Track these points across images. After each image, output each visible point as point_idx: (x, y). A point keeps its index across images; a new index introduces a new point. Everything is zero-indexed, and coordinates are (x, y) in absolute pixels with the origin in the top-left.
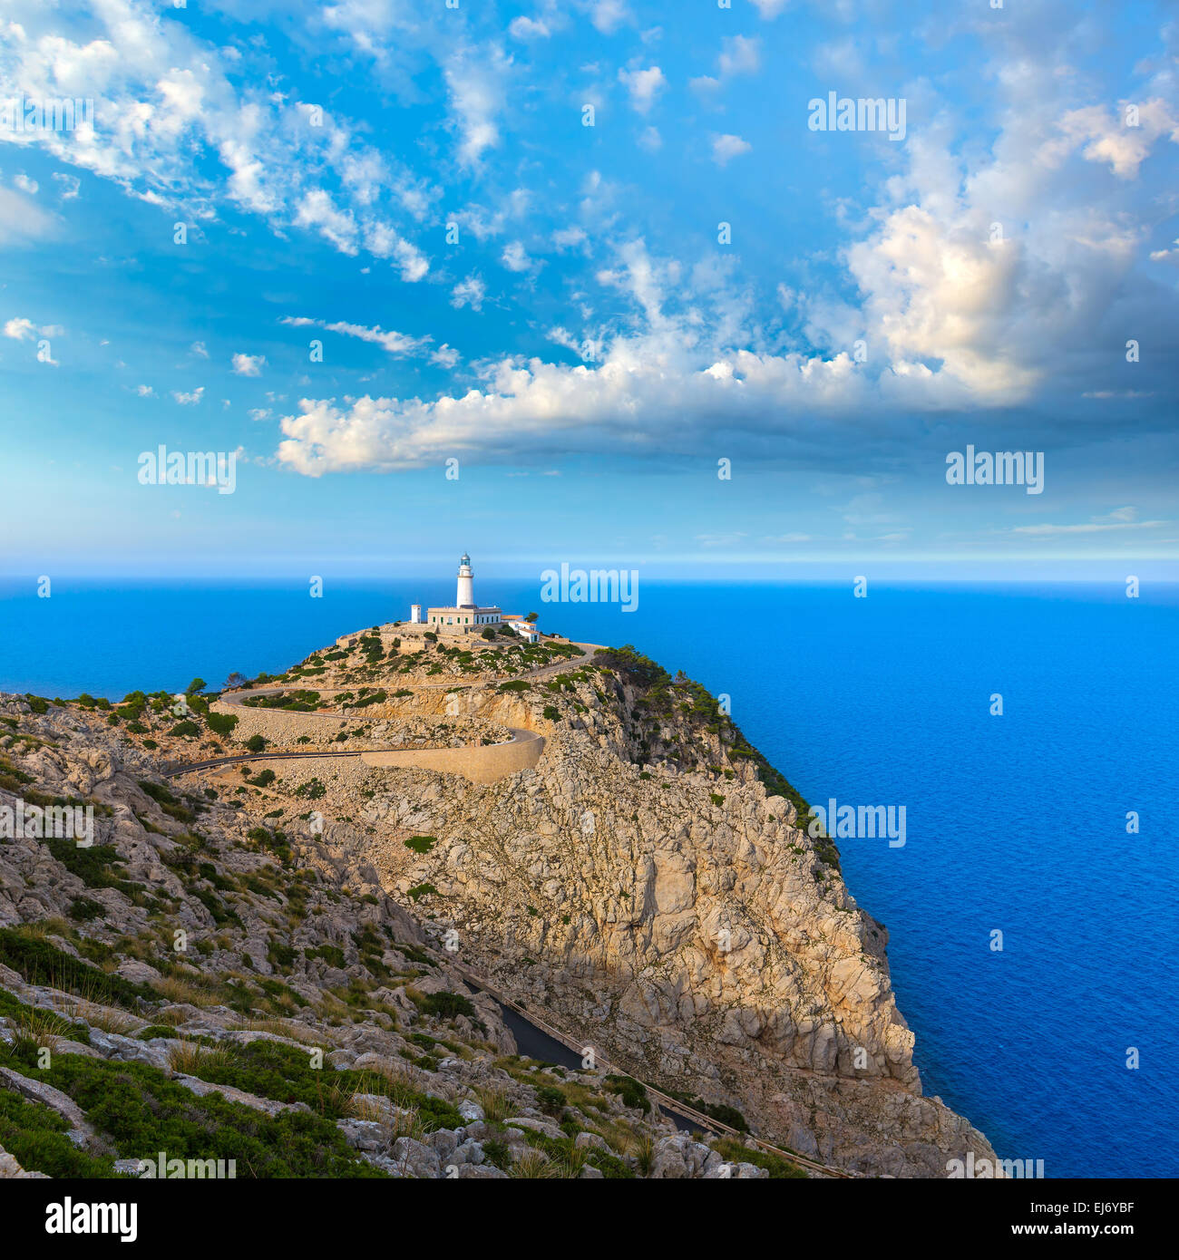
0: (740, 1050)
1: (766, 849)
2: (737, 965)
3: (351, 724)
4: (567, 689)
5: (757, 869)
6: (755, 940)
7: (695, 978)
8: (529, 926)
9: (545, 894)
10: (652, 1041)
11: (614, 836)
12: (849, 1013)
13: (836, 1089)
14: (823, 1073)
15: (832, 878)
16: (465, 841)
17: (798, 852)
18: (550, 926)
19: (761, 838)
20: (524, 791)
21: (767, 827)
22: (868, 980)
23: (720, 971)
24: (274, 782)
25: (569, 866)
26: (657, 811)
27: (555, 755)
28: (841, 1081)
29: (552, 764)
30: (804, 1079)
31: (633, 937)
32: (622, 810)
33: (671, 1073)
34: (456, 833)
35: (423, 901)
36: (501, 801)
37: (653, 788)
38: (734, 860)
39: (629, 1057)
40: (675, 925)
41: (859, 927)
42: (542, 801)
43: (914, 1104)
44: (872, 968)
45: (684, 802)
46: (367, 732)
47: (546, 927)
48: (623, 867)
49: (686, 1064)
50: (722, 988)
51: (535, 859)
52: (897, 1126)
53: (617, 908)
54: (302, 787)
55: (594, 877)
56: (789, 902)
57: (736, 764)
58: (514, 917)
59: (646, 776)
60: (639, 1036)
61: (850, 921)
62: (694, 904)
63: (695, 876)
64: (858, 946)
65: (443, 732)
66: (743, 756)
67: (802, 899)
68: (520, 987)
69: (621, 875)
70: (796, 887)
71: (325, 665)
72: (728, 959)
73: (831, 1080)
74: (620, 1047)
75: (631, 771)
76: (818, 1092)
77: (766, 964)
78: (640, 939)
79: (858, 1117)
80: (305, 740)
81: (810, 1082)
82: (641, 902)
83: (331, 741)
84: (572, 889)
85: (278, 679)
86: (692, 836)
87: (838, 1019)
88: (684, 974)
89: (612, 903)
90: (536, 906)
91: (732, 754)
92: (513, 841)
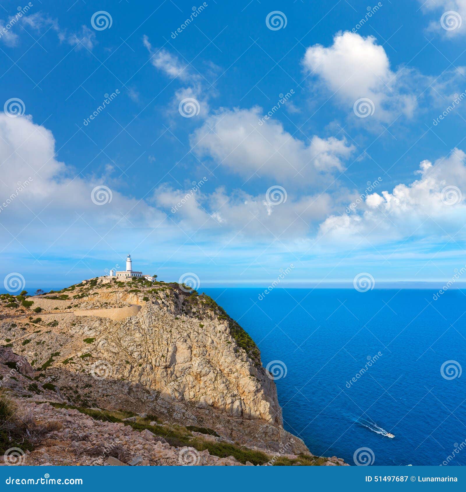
0: (205, 410)
1: (218, 342)
2: (205, 380)
3: (75, 303)
4: (155, 293)
5: (215, 348)
6: (212, 372)
7: (190, 386)
8: (125, 367)
9: (134, 357)
10: (171, 408)
11: (162, 337)
12: (246, 396)
13: (242, 423)
14: (236, 417)
15: (243, 352)
16: (106, 339)
17: (229, 343)
18: (134, 367)
19: (216, 338)
20: (131, 323)
21: (218, 334)
22: (252, 384)
23: (199, 383)
24: (41, 322)
25: (144, 347)
26: (179, 329)
27: (144, 312)
28: (244, 420)
29: (142, 314)
30: (229, 420)
31: (167, 371)
32: (166, 329)
33: (178, 418)
34: (103, 337)
35: (85, 359)
36: (122, 326)
37: (179, 322)
38: (206, 346)
39: (161, 413)
40: (183, 367)
41: (249, 367)
42: (137, 326)
43: (270, 427)
44: (254, 380)
45: (189, 327)
46: (79, 305)
47: (132, 368)
48: (164, 347)
49: (184, 415)
50: (200, 389)
51: (131, 345)
52: (263, 435)
53: (160, 361)
54: (50, 323)
55: (153, 351)
56: (225, 359)
57: (221, 321)
58: (120, 364)
59: (177, 319)
60: (166, 406)
61: (246, 365)
62: (191, 360)
63: (191, 351)
64: (248, 373)
65: (105, 305)
66: (223, 319)
67: (230, 358)
68: (117, 388)
69: (163, 350)
70: (227, 354)
71: (76, 288)
72: (202, 378)
73: (240, 420)
74: (157, 410)
75: (172, 317)
76: (234, 424)
77: (216, 380)
78: (169, 372)
79: (250, 433)
80: (57, 308)
81: (231, 421)
82: (169, 359)
83: (66, 309)
84: (144, 355)
85: (57, 292)
86: (191, 337)
87: (242, 399)
88: (186, 384)
89: (158, 359)
90: (129, 361)
91: (219, 318)
92: (124, 339)
